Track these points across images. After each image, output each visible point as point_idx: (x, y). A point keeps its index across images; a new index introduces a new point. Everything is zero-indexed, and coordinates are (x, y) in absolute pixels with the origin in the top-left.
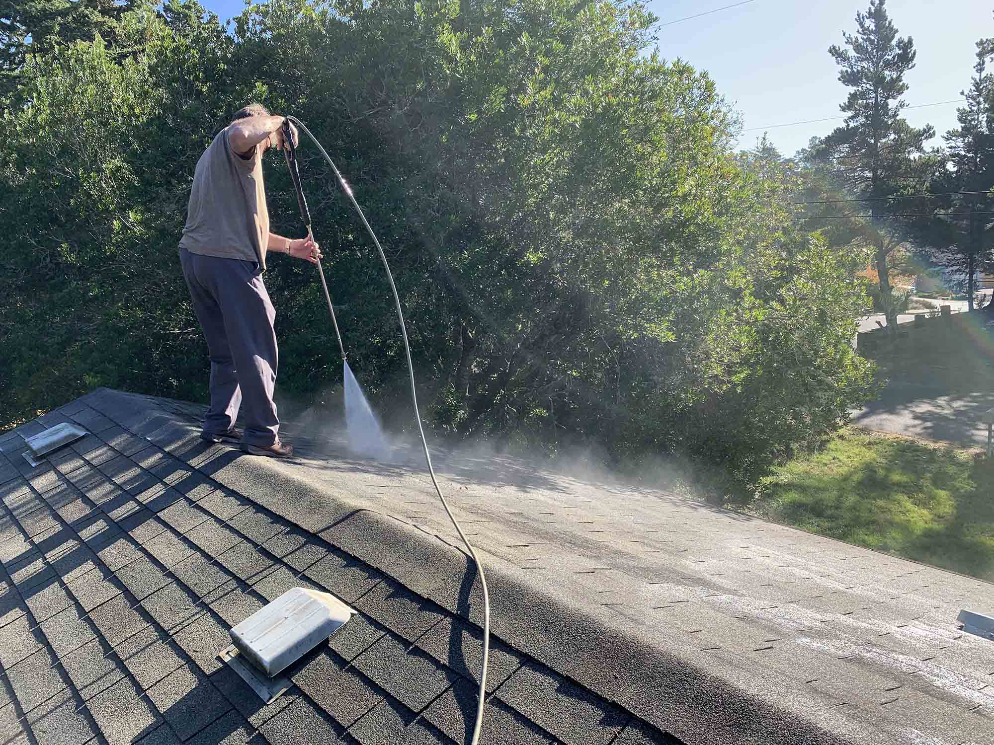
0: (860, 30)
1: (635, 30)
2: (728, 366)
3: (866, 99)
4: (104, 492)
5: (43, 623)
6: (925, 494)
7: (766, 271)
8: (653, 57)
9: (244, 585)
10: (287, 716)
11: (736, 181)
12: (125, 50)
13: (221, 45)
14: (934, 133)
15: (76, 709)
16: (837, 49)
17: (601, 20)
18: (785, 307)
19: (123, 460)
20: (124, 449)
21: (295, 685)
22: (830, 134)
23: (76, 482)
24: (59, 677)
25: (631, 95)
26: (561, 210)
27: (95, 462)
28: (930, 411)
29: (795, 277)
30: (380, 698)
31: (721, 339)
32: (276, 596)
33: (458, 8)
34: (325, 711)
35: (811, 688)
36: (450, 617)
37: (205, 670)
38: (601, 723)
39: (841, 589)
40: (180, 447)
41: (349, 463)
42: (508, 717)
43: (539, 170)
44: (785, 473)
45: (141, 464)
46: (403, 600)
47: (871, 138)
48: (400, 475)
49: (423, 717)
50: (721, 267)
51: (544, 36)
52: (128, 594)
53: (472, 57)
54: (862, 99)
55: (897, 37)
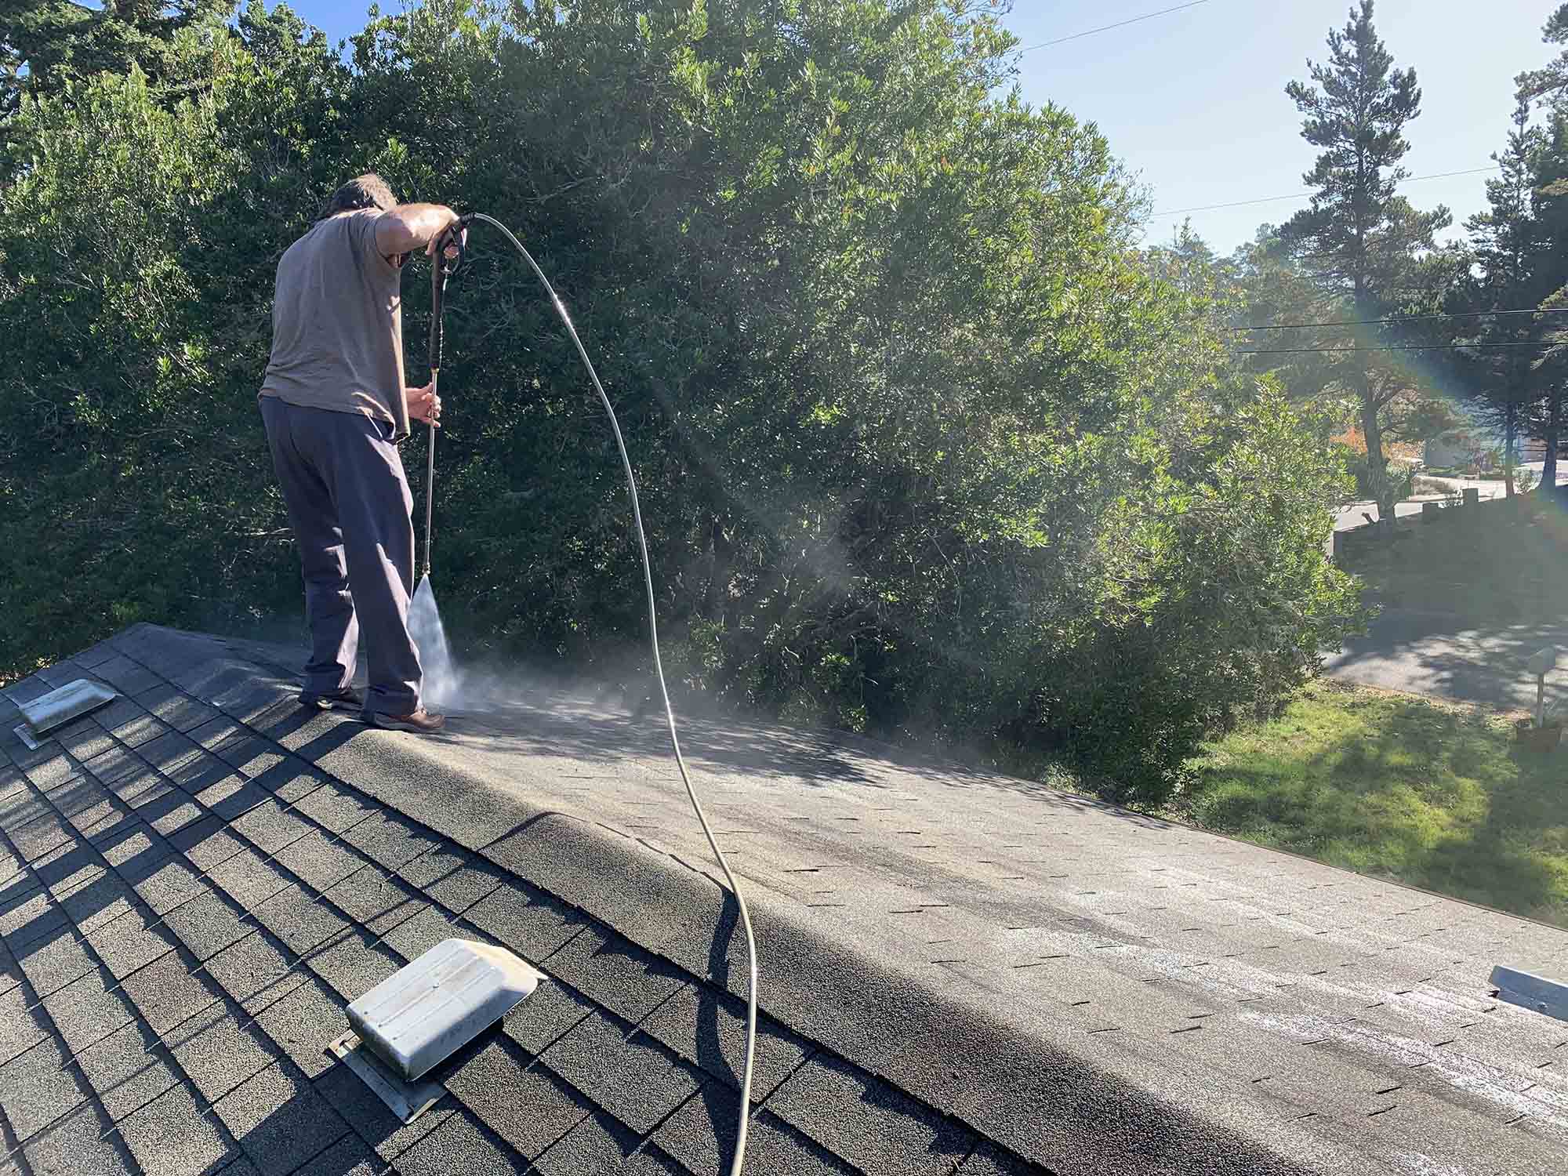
0: (1335, 58)
1: (984, 58)
2: (1131, 585)
3: (1345, 166)
4: (145, 789)
5: (48, 999)
6: (1440, 784)
7: (1189, 434)
8: (1011, 101)
9: (371, 939)
10: (436, 1142)
11: (1142, 294)
12: (178, 87)
13: (331, 80)
14: (1450, 218)
15: (101, 1134)
16: (1299, 86)
17: (929, 42)
18: (1219, 493)
19: (176, 738)
20: (179, 722)
21: (450, 1093)
22: (1289, 221)
23: (102, 774)
24: (74, 1084)
25: (976, 160)
26: (868, 340)
27: (130, 742)
28: (1446, 654)
29: (1236, 445)
30: (585, 1112)
31: (1119, 542)
32: (420, 952)
33: (705, 24)
34: (496, 1134)
35: (1260, 1091)
36: (696, 984)
37: (306, 1072)
38: (931, 1148)
39: (1308, 934)
40: (265, 716)
41: (534, 741)
42: (785, 1140)
43: (833, 278)
44: (1221, 753)
45: (203, 745)
46: (621, 958)
47: (1352, 226)
48: (616, 759)
49: (651, 1142)
50: (1119, 429)
51: (840, 67)
52: (184, 951)
53: (727, 100)
54: (1338, 165)
55: (1392, 67)
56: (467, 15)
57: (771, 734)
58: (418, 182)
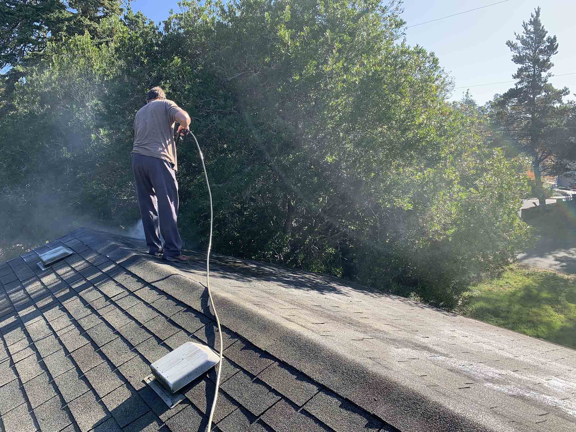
0: (525, 32)
1: (393, 29)
2: (444, 225)
3: (528, 72)
5: (45, 358)
6: (561, 305)
7: (467, 170)
8: (403, 44)
9: (160, 341)
10: (182, 416)
11: (450, 117)
12: (102, 40)
13: (156, 36)
14: (569, 92)
15: (62, 407)
16: (511, 42)
17: (372, 23)
18: (478, 191)
19: (93, 268)
20: (95, 262)
21: (187, 398)
22: (506, 92)
23: (67, 280)
24: (53, 389)
25: (389, 66)
26: (347, 132)
27: (77, 269)
28: (564, 256)
29: (485, 174)
30: (236, 407)
31: (440, 209)
32: (177, 347)
33: (290, 16)
34: (203, 413)
35: (494, 411)
36: (278, 362)
37: (135, 388)
38: (366, 426)
39: (511, 356)
41: (221, 273)
42: (310, 421)
43: (335, 109)
44: (476, 291)
45: (103, 271)
46: (251, 351)
47: (530, 94)
48: (250, 281)
49: (260, 419)
50: (440, 167)
51: (339, 32)
52: (93, 343)
53: (297, 44)
54: (526, 72)
55: (547, 35)
56: (205, 13)
57: (307, 276)
58: (185, 72)
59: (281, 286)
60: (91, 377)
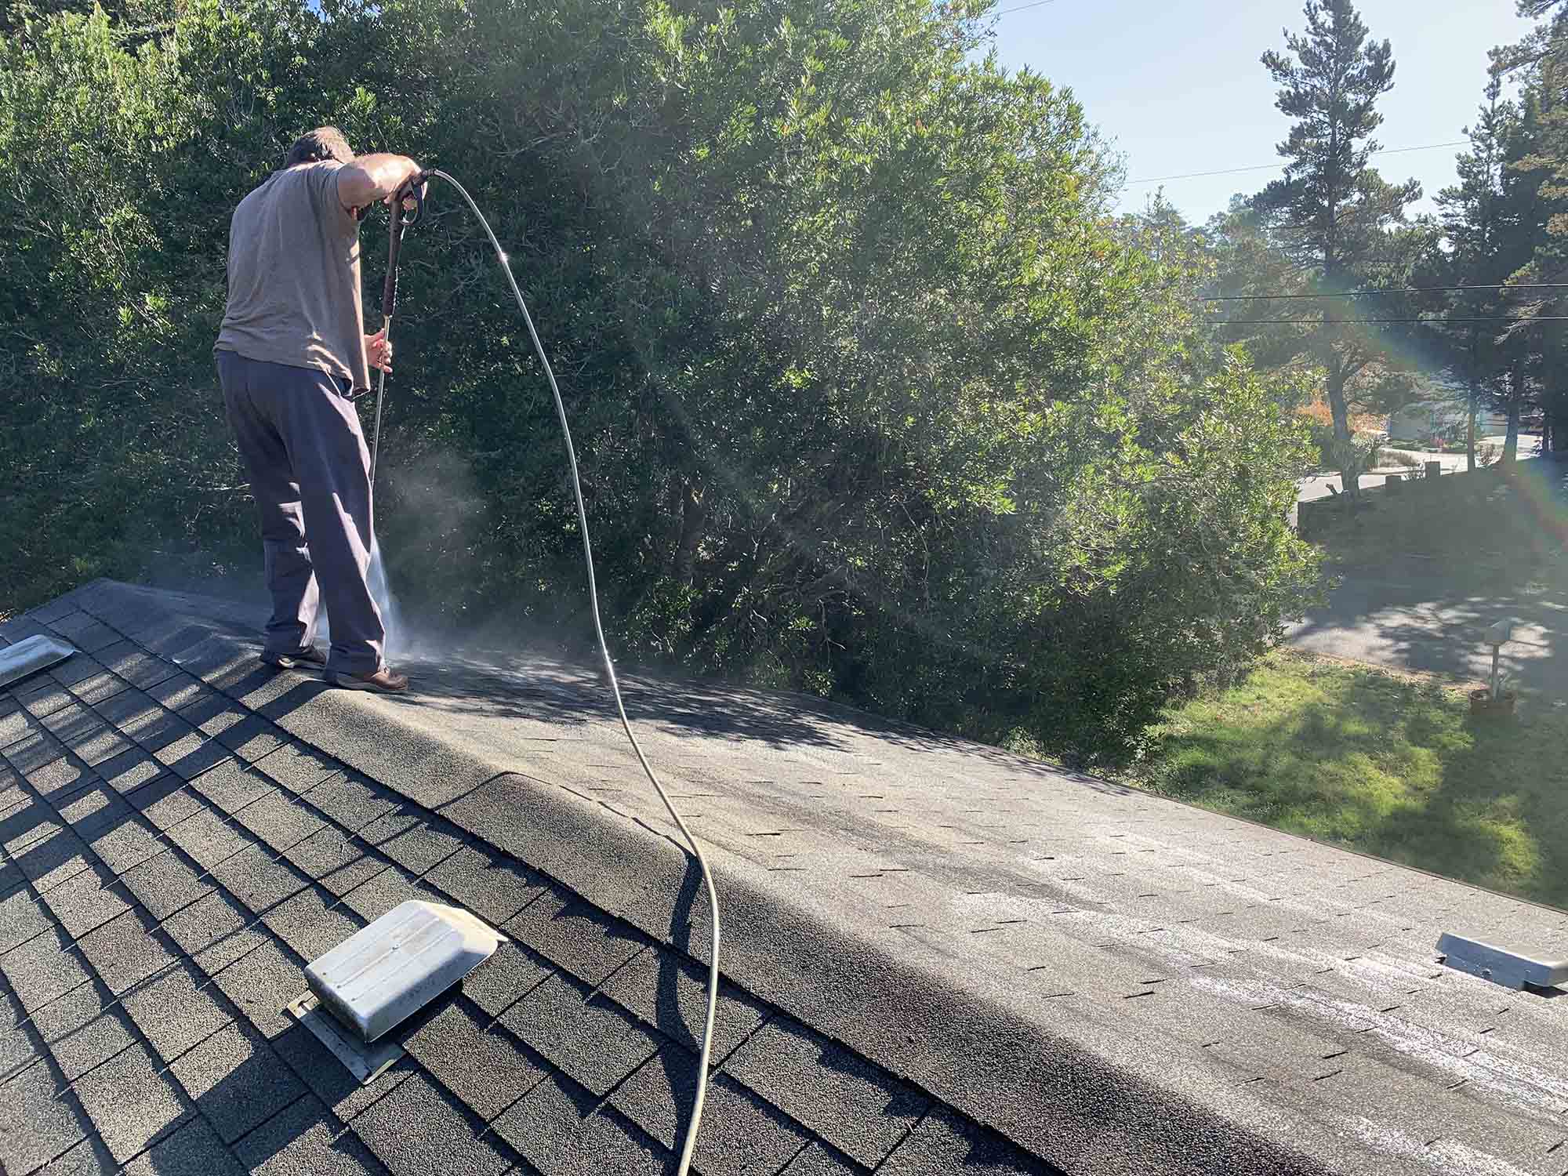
0: (1311, 27)
1: (961, 19)
2: (1096, 553)
3: (1318, 137)
4: (103, 747)
5: (3, 957)
6: (1395, 753)
7: (1158, 404)
8: (988, 65)
9: (330, 899)
10: (394, 1102)
11: (1114, 262)
12: (141, 30)
13: (298, 26)
14: (1420, 192)
15: (56, 1094)
16: (1275, 56)
18: (1186, 463)
19: (134, 696)
20: (137, 678)
21: (408, 1054)
22: (1262, 191)
23: (60, 731)
24: (28, 1043)
25: (951, 123)
26: (841, 304)
27: (87, 699)
28: (1404, 625)
29: (1203, 415)
30: (542, 1074)
31: (1086, 510)
32: (380, 914)
34: (454, 1095)
35: (1209, 1055)
36: (656, 947)
37: (264, 1032)
38: (886, 1110)
39: (1262, 900)
40: (227, 674)
41: (499, 703)
42: (741, 1103)
43: (806, 240)
44: (1183, 720)
45: (164, 703)
46: (582, 920)
47: (1322, 195)
48: (580, 722)
49: (609, 1104)
50: (1088, 397)
51: (817, 25)
52: (141, 911)
53: (702, 56)
54: (1311, 136)
55: (1367, 38)
57: (737, 698)
58: (386, 133)
59: (664, 730)
60: (136, 1005)
